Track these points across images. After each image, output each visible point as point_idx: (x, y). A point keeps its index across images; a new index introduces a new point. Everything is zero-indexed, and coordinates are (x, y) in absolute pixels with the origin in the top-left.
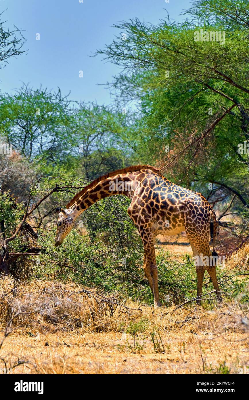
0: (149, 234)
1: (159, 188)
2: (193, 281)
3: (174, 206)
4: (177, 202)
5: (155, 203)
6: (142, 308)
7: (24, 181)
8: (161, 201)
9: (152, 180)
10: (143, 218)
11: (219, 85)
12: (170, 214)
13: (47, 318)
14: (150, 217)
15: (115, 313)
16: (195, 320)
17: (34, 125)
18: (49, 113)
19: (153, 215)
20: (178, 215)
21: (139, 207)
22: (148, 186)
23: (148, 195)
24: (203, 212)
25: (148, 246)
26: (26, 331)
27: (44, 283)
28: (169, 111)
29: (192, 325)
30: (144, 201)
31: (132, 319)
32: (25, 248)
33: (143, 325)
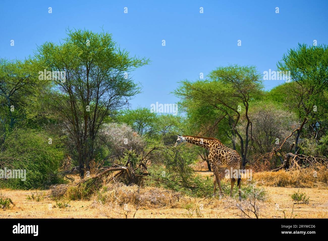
0: (215, 167)
1: (219, 149)
2: (211, 187)
3: (223, 156)
4: (225, 154)
5: (217, 155)
6: (191, 198)
7: (139, 145)
8: (219, 153)
9: (217, 145)
10: (212, 161)
11: (219, 106)
12: (222, 159)
13: (152, 203)
14: (215, 160)
15: (180, 201)
16: (213, 203)
17: (143, 122)
18: (149, 117)
19: (217, 160)
20: (225, 159)
21: (211, 156)
22: (215, 148)
23: (214, 152)
24: (235, 158)
25: (216, 172)
26: (143, 208)
27: (150, 188)
28: (199, 117)
29: (211, 206)
30: (213, 154)
31: (187, 203)
32: (142, 173)
33: (191, 206)
